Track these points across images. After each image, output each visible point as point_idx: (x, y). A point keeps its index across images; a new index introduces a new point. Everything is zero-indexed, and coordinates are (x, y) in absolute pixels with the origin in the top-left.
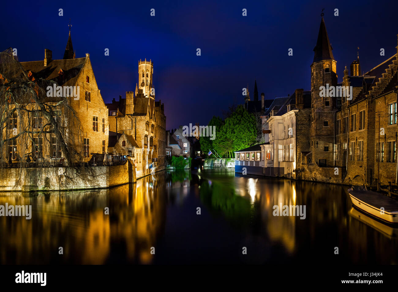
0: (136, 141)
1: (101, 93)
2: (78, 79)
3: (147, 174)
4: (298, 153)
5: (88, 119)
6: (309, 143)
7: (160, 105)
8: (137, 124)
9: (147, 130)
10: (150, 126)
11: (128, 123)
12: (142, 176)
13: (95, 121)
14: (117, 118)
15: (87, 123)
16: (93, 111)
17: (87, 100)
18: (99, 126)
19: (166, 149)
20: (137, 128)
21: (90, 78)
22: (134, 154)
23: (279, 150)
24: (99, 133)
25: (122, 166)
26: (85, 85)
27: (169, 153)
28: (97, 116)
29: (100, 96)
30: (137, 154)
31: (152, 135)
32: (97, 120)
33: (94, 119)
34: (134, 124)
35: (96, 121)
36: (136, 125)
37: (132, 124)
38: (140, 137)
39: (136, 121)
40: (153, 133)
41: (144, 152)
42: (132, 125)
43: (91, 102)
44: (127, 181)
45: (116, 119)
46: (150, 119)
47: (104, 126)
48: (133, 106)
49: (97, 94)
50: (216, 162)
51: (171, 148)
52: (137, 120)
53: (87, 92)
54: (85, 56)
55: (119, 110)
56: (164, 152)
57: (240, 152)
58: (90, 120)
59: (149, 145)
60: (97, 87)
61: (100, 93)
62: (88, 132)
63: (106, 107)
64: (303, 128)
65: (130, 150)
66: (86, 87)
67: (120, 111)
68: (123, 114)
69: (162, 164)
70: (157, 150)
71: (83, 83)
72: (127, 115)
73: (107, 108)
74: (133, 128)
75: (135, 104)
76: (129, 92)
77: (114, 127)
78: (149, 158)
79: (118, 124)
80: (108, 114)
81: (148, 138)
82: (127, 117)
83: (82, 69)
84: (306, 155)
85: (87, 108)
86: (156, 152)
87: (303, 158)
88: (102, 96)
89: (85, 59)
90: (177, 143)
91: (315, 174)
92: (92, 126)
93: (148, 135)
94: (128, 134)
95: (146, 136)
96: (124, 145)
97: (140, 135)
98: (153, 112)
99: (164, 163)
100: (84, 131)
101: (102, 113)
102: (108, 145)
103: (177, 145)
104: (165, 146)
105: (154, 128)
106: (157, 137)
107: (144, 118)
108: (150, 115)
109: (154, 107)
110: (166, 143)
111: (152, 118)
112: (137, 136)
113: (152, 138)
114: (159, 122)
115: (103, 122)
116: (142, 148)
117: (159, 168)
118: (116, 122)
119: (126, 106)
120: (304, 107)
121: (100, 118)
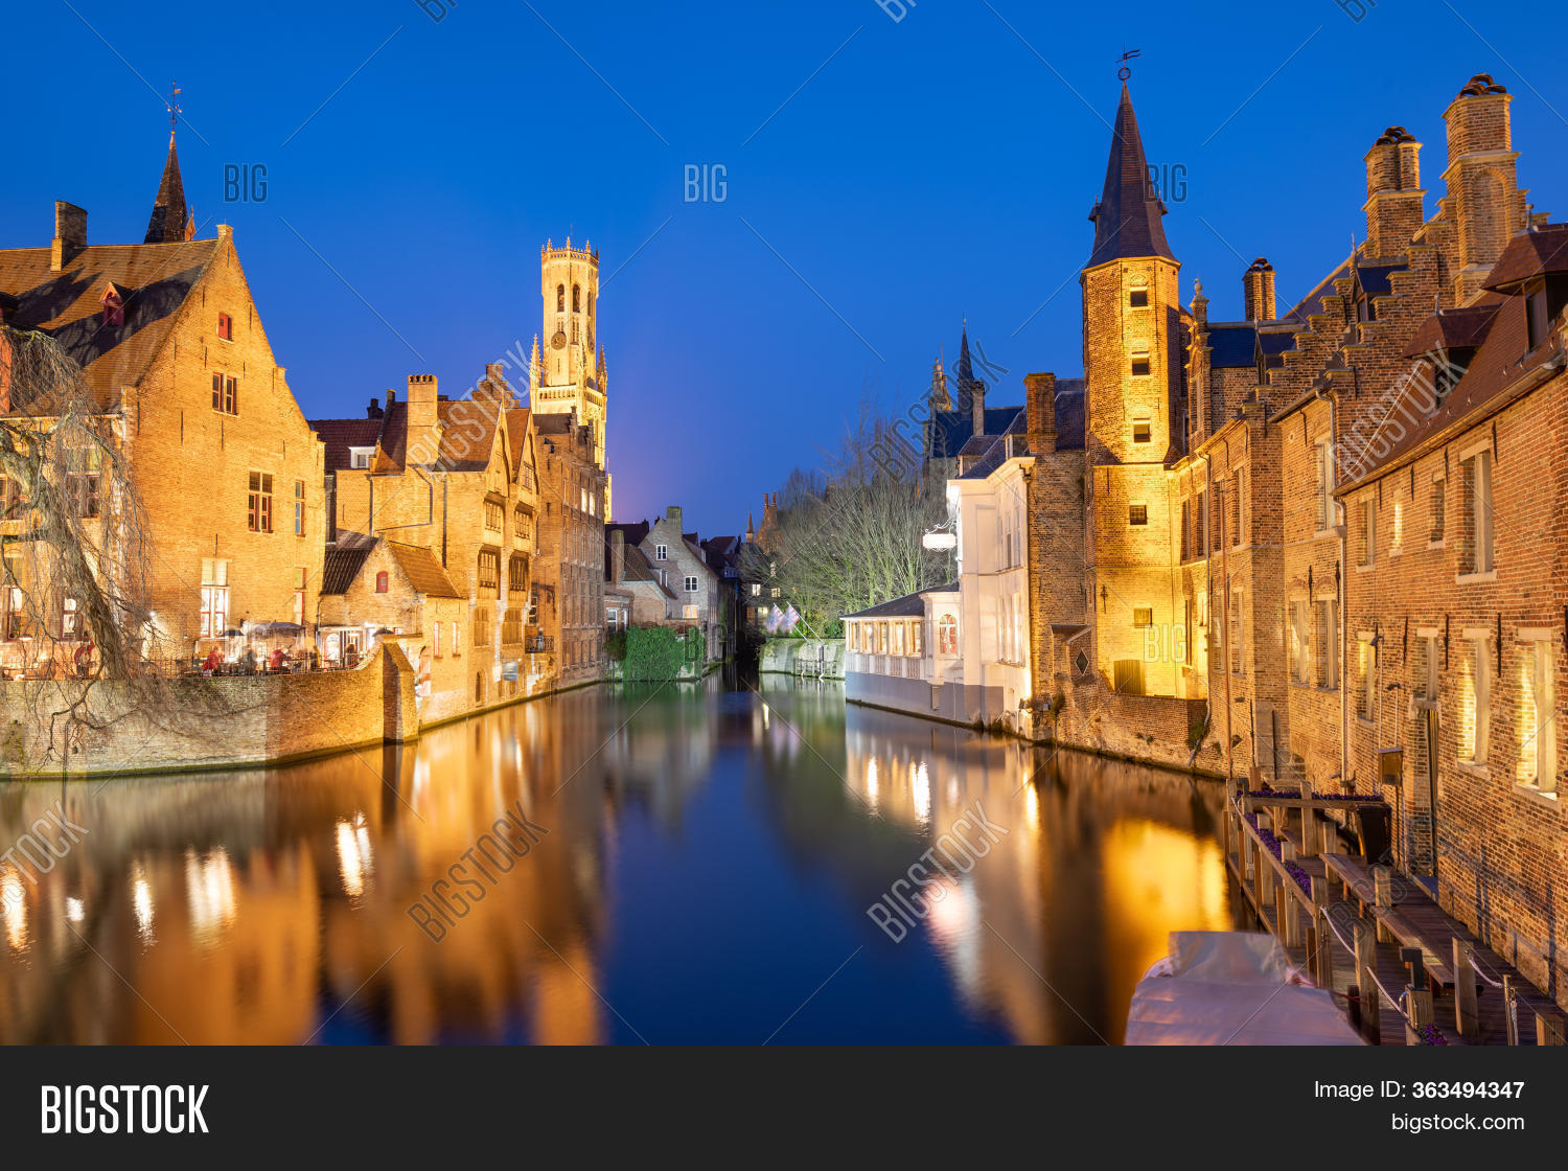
0: (445, 571)
1: (288, 379)
2: (179, 325)
3: (496, 703)
4: (1038, 631)
5: (227, 484)
6: (1083, 593)
7: (574, 428)
8: (448, 502)
9: (492, 526)
10: (510, 509)
11: (416, 497)
12: (464, 710)
13: (262, 494)
14: (372, 478)
15: (218, 501)
16: (250, 451)
17: (222, 411)
18: (280, 512)
19: (607, 600)
20: (448, 520)
21: (235, 322)
22: (420, 625)
23: (981, 617)
24: (278, 538)
26: (212, 348)
27: (616, 614)
28: (269, 472)
29: (287, 393)
30: (438, 622)
31: (522, 545)
32: (268, 487)
33: (254, 484)
34: (440, 504)
35: (264, 490)
36: (445, 505)
37: (431, 503)
38: (461, 556)
39: (445, 492)
40: (524, 536)
41: (481, 616)
42: (431, 508)
43: (238, 417)
44: (377, 731)
45: (369, 482)
46: (509, 482)
47: (301, 509)
48: (437, 433)
49: (271, 385)
50: (803, 653)
51: (630, 596)
52: (449, 488)
53: (222, 376)
54: (215, 234)
55: (382, 448)
56: (595, 614)
57: (861, 619)
58: (236, 486)
59: (505, 587)
60: (269, 358)
61: (283, 382)
62: (222, 533)
63: (315, 434)
64: (1057, 530)
65: (406, 606)
66: (219, 358)
67: (388, 450)
68: (395, 463)
69: (586, 659)
70: (558, 606)
71: (202, 340)
72: (414, 466)
73: (321, 438)
74: (434, 519)
75: (444, 423)
76: (418, 378)
77: (361, 514)
78: (509, 639)
79: (374, 501)
80: (322, 462)
81: (502, 559)
82: (414, 475)
83: (197, 286)
84: (1069, 642)
85: (222, 442)
86: (554, 611)
87: (1059, 649)
89: (213, 244)
90: (654, 577)
91: (1099, 720)
92: (246, 511)
93: (500, 544)
94: (415, 541)
95: (491, 551)
96: (381, 588)
97: (463, 546)
98: (526, 457)
99: (594, 654)
100: (207, 533)
101: (292, 461)
102: (321, 589)
103: (654, 582)
104: (599, 586)
105: (531, 516)
106: (557, 554)
107: (478, 479)
108: (511, 467)
109: (530, 436)
110: (609, 575)
111: (521, 479)
112: (448, 549)
113: (524, 556)
114: (566, 494)
115: (297, 494)
116: (468, 598)
117: (566, 675)
118: (369, 493)
119: (409, 432)
120: (1061, 447)
121: (284, 481)
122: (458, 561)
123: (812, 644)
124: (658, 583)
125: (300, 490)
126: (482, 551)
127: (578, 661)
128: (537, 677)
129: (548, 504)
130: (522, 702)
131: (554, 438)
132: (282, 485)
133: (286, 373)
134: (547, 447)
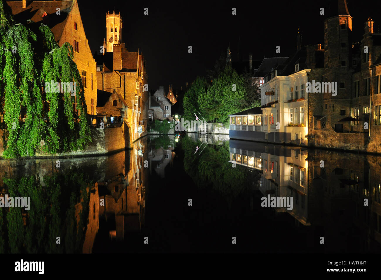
0: (125, 101)
1: (89, 43)
2: (66, 25)
4: (310, 117)
8: (126, 81)
11: (116, 80)
13: (84, 76)
14: (103, 74)
16: (82, 64)
17: (75, 51)
18: (88, 82)
19: (149, 111)
20: (126, 86)
21: (78, 25)
22: (127, 116)
23: (285, 114)
24: (88, 90)
25: (119, 128)
26: (73, 32)
27: (151, 116)
28: (86, 70)
30: (129, 115)
33: (83, 74)
34: (123, 81)
38: (130, 97)
39: (125, 78)
41: (134, 114)
42: (120, 83)
43: (79, 53)
45: (102, 75)
47: (92, 82)
48: (121, 61)
49: (85, 44)
51: (153, 110)
53: (75, 41)
55: (105, 65)
56: (147, 115)
57: (236, 116)
59: (137, 106)
60: (85, 36)
65: (123, 110)
66: (74, 35)
67: (107, 66)
68: (110, 69)
71: (71, 30)
72: (115, 70)
73: (95, 61)
75: (122, 58)
77: (100, 84)
79: (104, 80)
80: (96, 69)
82: (115, 73)
83: (70, 13)
84: (320, 119)
85: (76, 60)
88: (89, 46)
90: (159, 105)
91: (331, 140)
93: (137, 94)
96: (115, 105)
97: (130, 94)
101: (90, 67)
102: (97, 105)
104: (147, 108)
107: (134, 75)
109: (142, 63)
110: (147, 105)
112: (126, 95)
116: (132, 109)
118: (102, 78)
119: (114, 61)
120: (317, 66)
121: (89, 73)
125: (92, 76)
126: (135, 96)
130: (138, 139)
133: (88, 41)
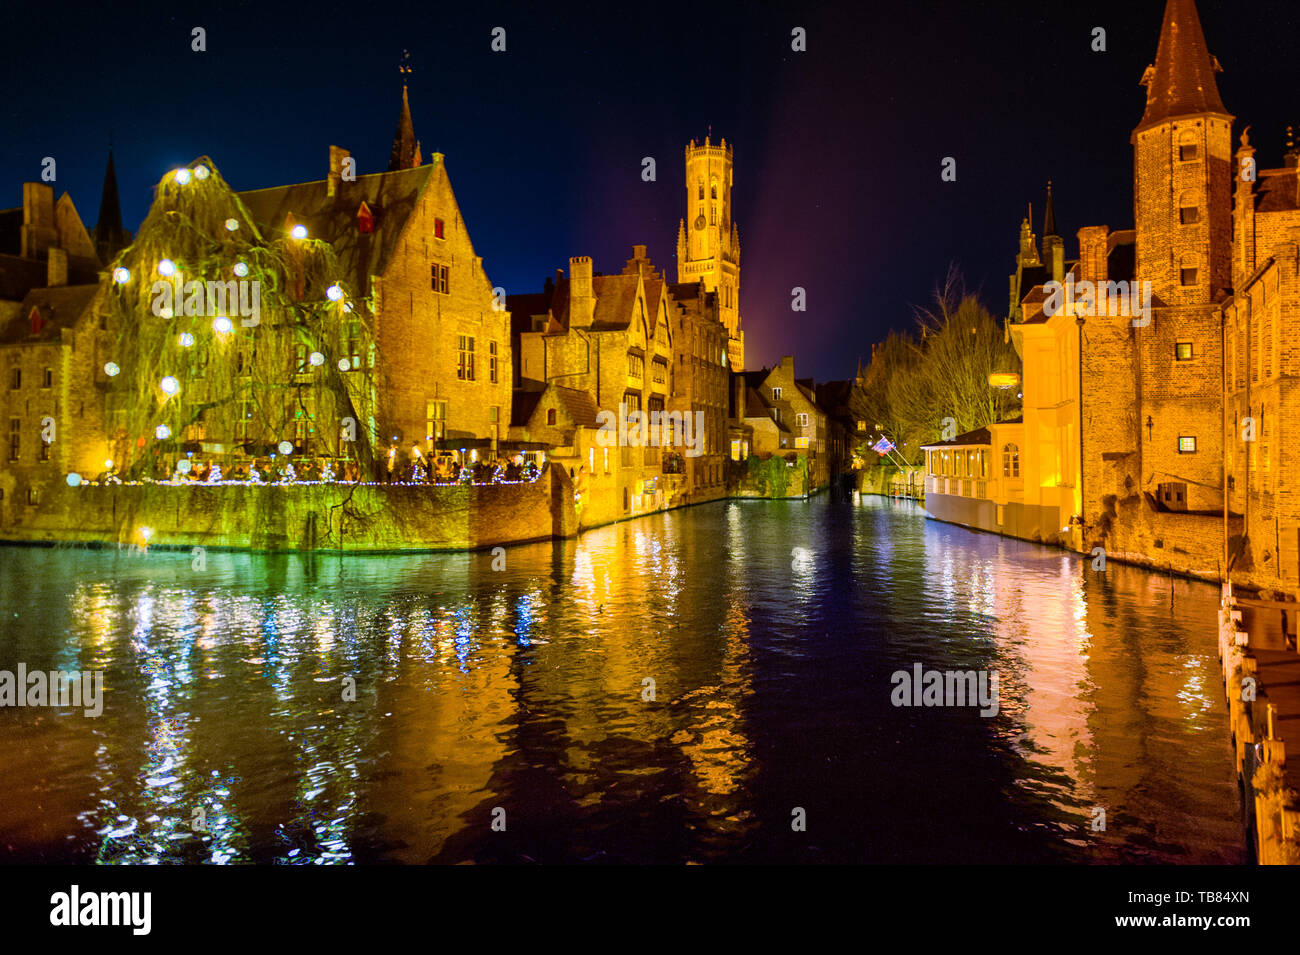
0: (599, 410)
1: (484, 266)
2: (407, 229)
3: (640, 512)
5: (443, 345)
7: (702, 294)
8: (601, 355)
9: (634, 374)
10: (649, 359)
11: (577, 352)
12: (615, 517)
13: (467, 351)
14: (546, 338)
15: (437, 358)
16: (458, 320)
17: (438, 291)
18: (479, 365)
19: (733, 432)
20: (601, 370)
21: (446, 224)
24: (479, 384)
26: (430, 245)
29: (482, 276)
31: (659, 388)
32: (471, 348)
34: (595, 356)
35: (469, 349)
36: (598, 358)
37: (588, 357)
38: (610, 396)
39: (598, 347)
40: (660, 381)
42: (588, 360)
43: (450, 295)
44: (547, 528)
45: (544, 341)
46: (647, 339)
47: (493, 363)
48: (593, 302)
49: (471, 270)
51: (750, 429)
52: (601, 345)
53: (438, 265)
54: (432, 161)
55: (553, 315)
58: (450, 347)
60: (470, 250)
61: (480, 267)
62: (441, 381)
63: (504, 306)
65: (569, 435)
66: (435, 252)
68: (562, 326)
69: (713, 480)
71: (423, 240)
72: (575, 328)
73: (508, 308)
74: (590, 369)
75: (598, 293)
76: (578, 260)
77: (539, 366)
78: (649, 462)
79: (548, 356)
80: (509, 329)
81: (643, 399)
82: (576, 335)
83: (421, 199)
85: (439, 314)
89: (431, 168)
90: (770, 414)
92: (456, 366)
93: (641, 388)
94: (577, 386)
95: (634, 393)
96: (552, 421)
97: (611, 389)
98: (661, 318)
99: (720, 476)
100: (430, 381)
101: (488, 326)
102: (509, 422)
103: (769, 419)
104: (724, 422)
105: (666, 366)
106: (689, 396)
107: (622, 337)
108: (648, 327)
109: (664, 301)
110: (733, 413)
111: (656, 336)
112: (601, 391)
113: (660, 397)
114: (696, 347)
115: (492, 352)
117: (698, 492)
118: (544, 349)
119: (571, 302)
121: (483, 342)
122: (608, 400)
123: (904, 471)
124: (773, 419)
125: (493, 348)
126: (625, 394)
127: (707, 481)
128: (672, 493)
129: (682, 356)
130: (660, 512)
131: (685, 303)
132: (480, 345)
133: (483, 262)
134: (680, 310)
